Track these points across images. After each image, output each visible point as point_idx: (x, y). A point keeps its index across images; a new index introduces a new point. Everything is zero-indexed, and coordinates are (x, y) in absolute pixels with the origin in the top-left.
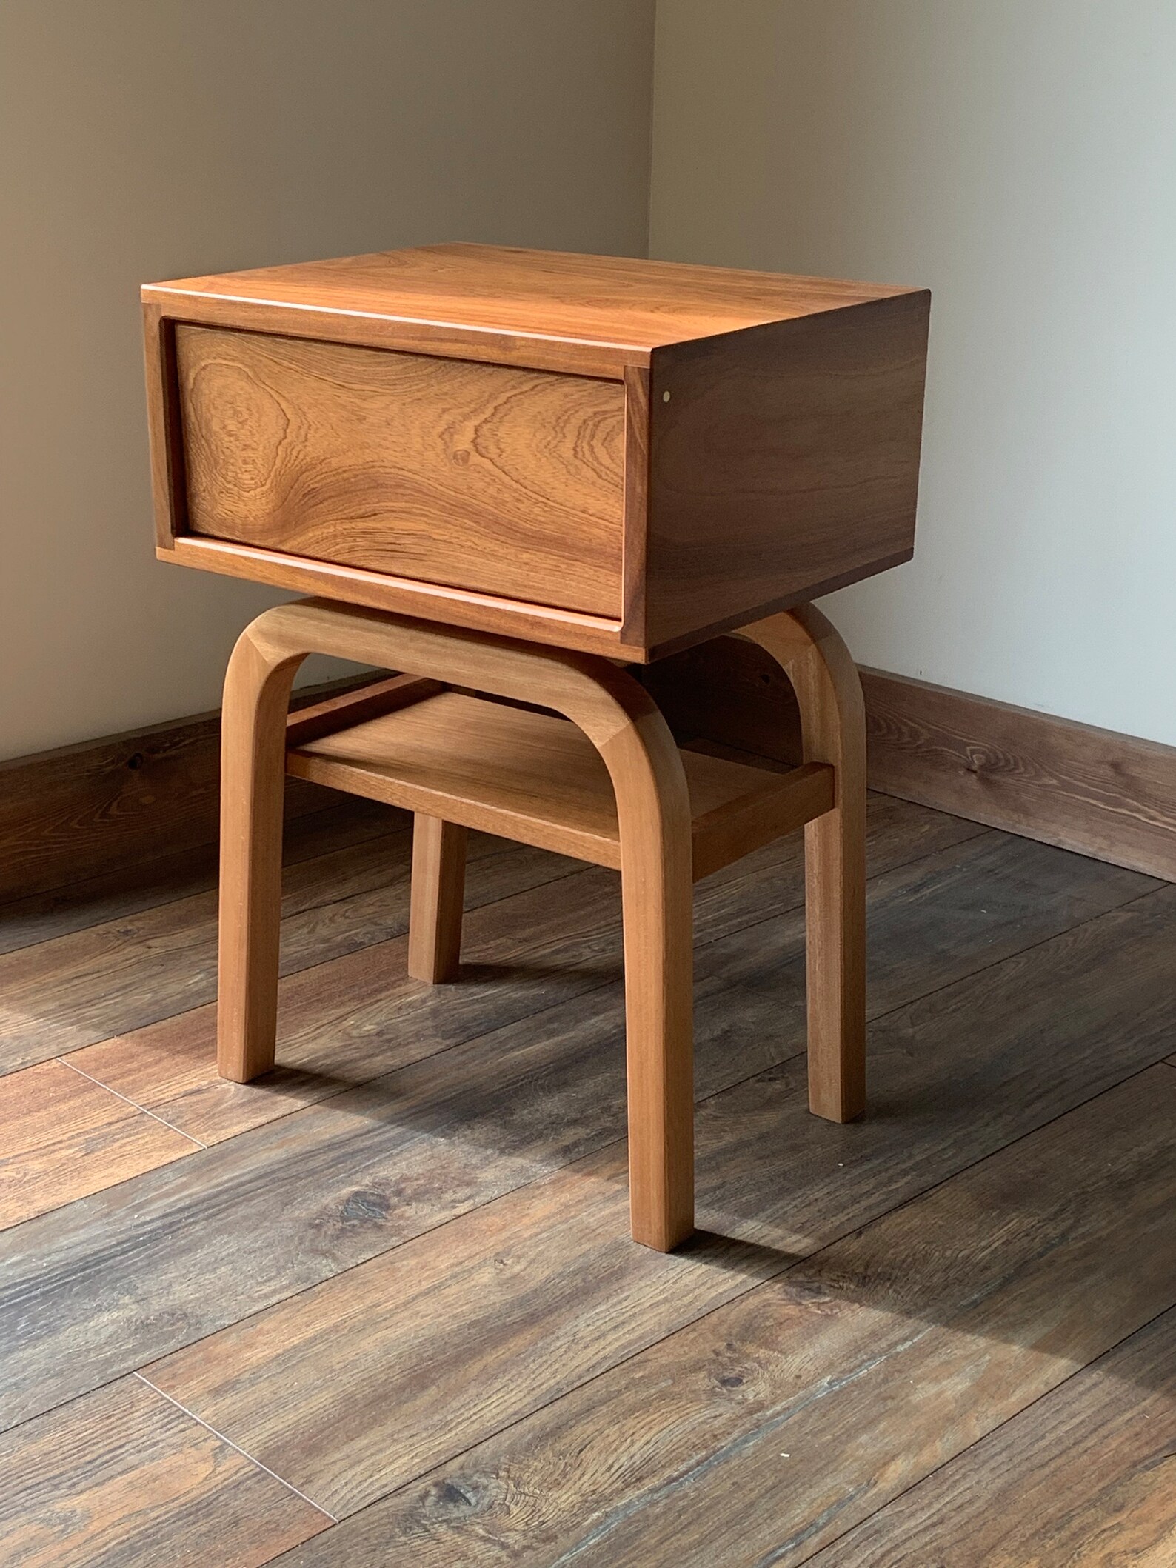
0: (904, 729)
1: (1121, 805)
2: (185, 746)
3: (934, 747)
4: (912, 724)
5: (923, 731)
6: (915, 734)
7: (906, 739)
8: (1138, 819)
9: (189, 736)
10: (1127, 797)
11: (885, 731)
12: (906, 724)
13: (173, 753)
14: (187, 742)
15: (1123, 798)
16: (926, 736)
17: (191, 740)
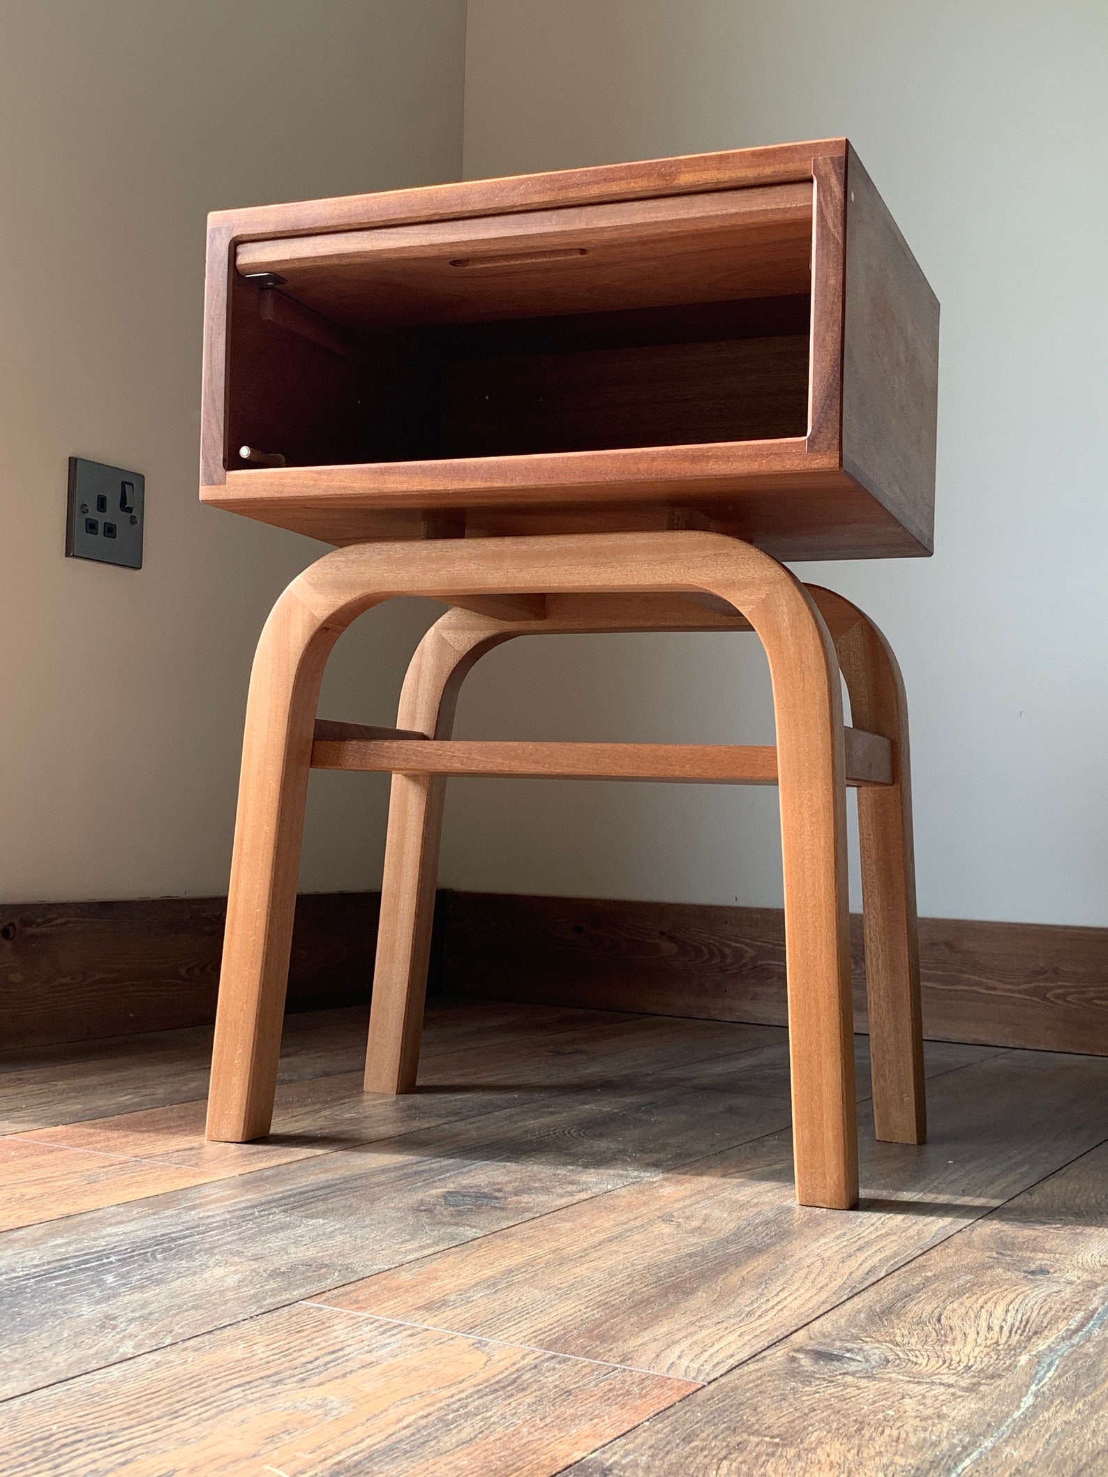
0: (727, 951)
1: (959, 981)
2: (56, 925)
3: (760, 963)
4: (734, 944)
5: (747, 948)
6: (738, 954)
7: (729, 960)
8: (978, 992)
9: (61, 916)
10: (965, 972)
11: (707, 956)
12: (729, 946)
13: (45, 930)
14: (59, 921)
15: (959, 975)
16: (751, 953)
17: (63, 920)
